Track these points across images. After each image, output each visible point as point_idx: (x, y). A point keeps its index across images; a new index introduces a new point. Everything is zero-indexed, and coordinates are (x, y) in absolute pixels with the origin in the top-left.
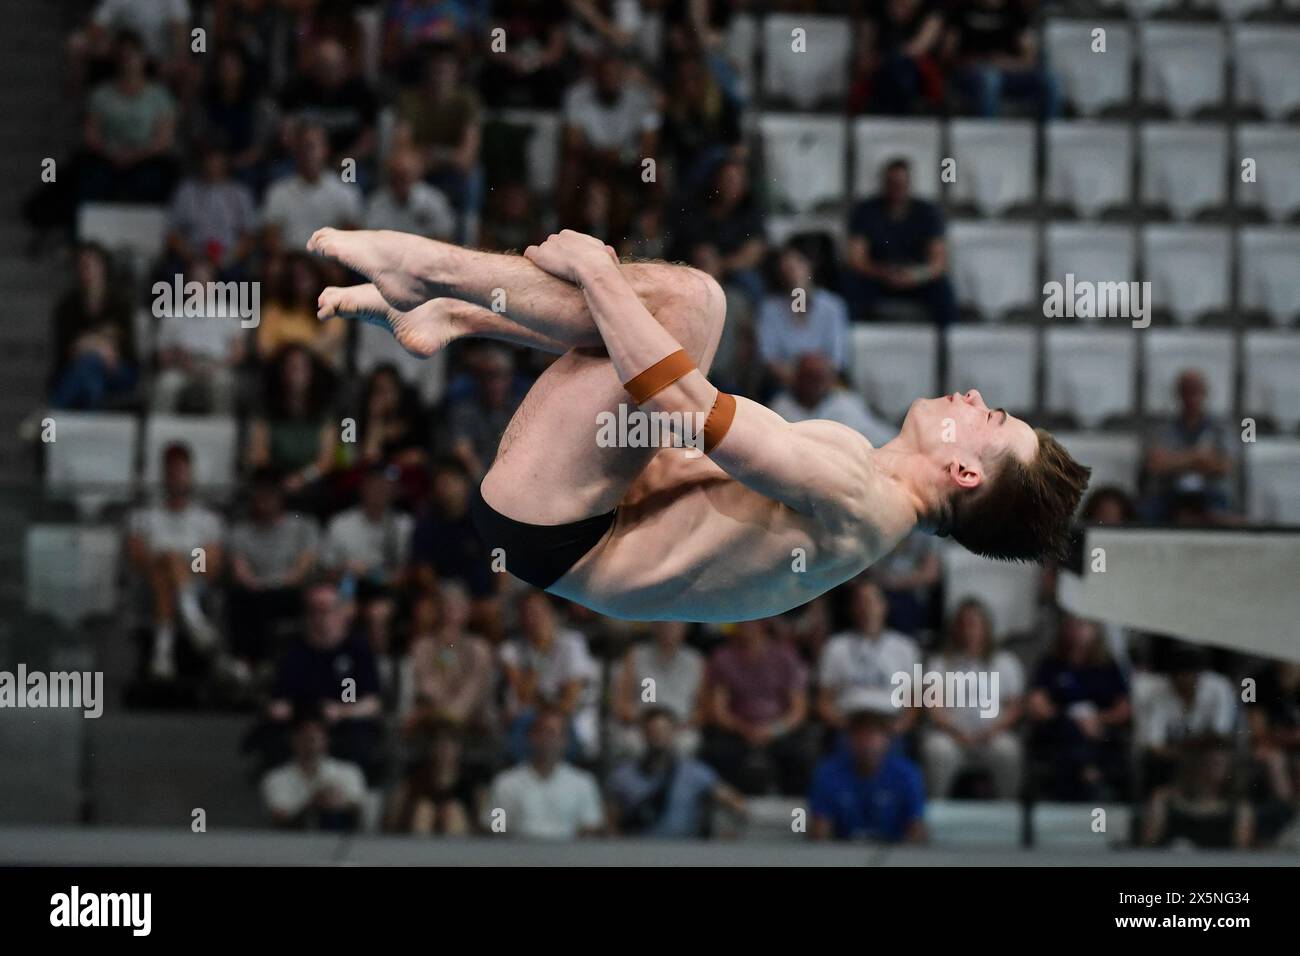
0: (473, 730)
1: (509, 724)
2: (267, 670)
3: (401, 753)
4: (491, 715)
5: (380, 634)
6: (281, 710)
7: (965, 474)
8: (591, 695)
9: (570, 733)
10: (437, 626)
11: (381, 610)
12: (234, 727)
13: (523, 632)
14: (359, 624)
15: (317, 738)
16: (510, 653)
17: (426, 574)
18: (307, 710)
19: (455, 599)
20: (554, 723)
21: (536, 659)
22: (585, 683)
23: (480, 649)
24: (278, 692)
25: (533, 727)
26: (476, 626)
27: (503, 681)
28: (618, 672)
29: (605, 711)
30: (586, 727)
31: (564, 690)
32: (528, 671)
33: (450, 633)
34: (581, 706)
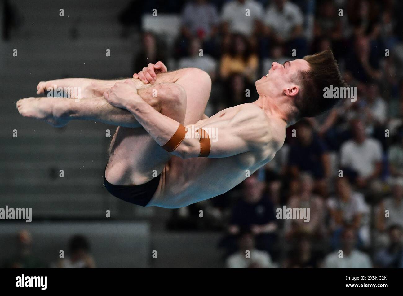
0: (316, 236)
1: (332, 234)
2: (228, 213)
3: (286, 247)
4: (324, 230)
5: (275, 197)
6: (234, 230)
7: (291, 91)
8: (366, 221)
9: (357, 237)
10: (300, 192)
11: (276, 186)
12: (216, 237)
13: (337, 194)
14: (267, 192)
15: (250, 241)
16: (331, 203)
17: (295, 170)
18: (245, 230)
19: (307, 180)
20: (351, 233)
21: (342, 205)
22: (363, 215)
23: (318, 201)
24: (233, 221)
25: (342, 235)
26: (317, 192)
27: (328, 216)
28: (378, 210)
29: (373, 227)
30: (365, 234)
31: (356, 218)
32: (339, 211)
33: (306, 195)
34: (362, 225)
